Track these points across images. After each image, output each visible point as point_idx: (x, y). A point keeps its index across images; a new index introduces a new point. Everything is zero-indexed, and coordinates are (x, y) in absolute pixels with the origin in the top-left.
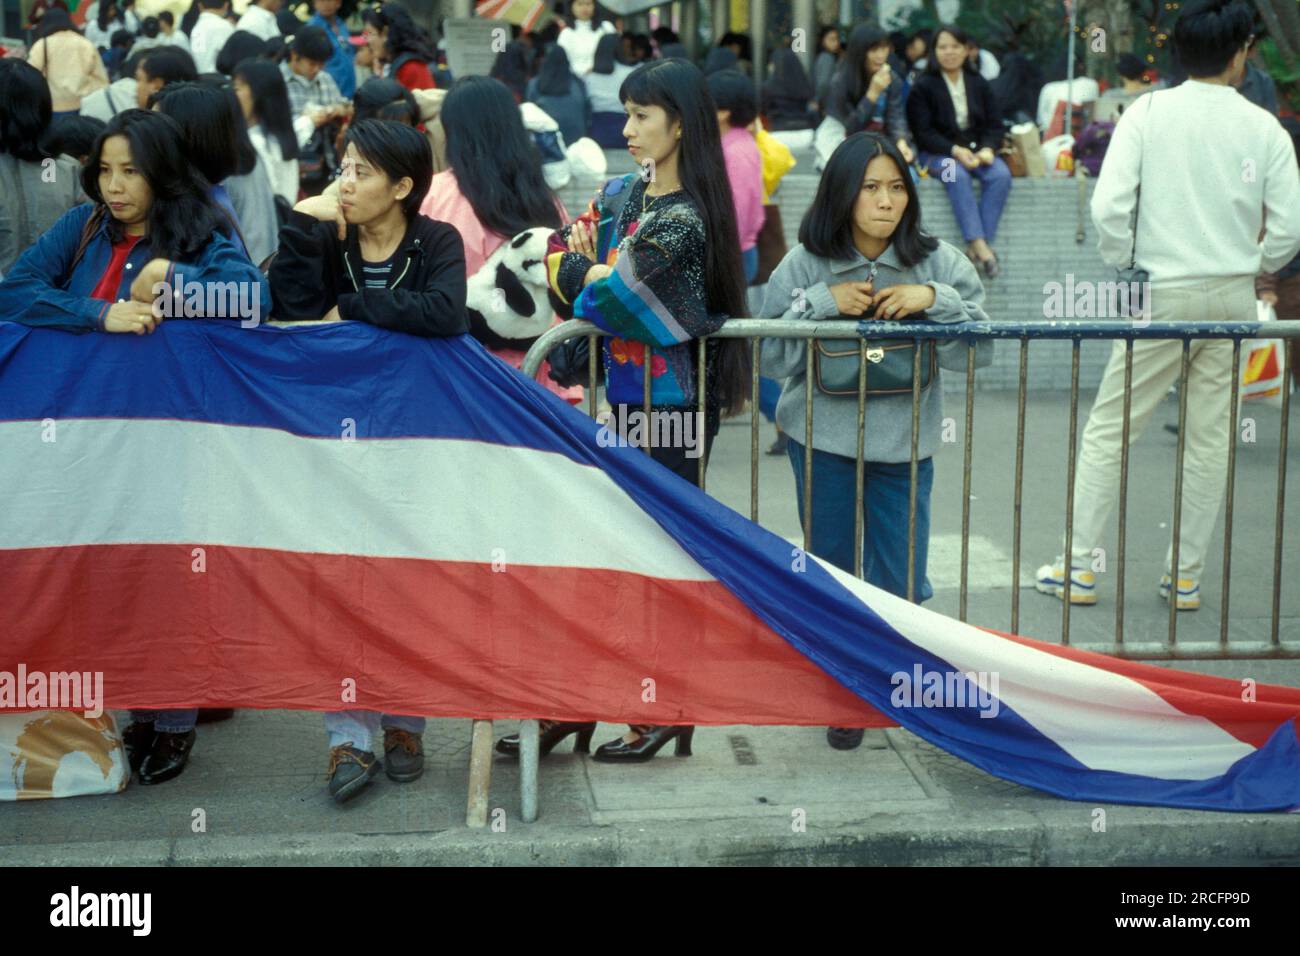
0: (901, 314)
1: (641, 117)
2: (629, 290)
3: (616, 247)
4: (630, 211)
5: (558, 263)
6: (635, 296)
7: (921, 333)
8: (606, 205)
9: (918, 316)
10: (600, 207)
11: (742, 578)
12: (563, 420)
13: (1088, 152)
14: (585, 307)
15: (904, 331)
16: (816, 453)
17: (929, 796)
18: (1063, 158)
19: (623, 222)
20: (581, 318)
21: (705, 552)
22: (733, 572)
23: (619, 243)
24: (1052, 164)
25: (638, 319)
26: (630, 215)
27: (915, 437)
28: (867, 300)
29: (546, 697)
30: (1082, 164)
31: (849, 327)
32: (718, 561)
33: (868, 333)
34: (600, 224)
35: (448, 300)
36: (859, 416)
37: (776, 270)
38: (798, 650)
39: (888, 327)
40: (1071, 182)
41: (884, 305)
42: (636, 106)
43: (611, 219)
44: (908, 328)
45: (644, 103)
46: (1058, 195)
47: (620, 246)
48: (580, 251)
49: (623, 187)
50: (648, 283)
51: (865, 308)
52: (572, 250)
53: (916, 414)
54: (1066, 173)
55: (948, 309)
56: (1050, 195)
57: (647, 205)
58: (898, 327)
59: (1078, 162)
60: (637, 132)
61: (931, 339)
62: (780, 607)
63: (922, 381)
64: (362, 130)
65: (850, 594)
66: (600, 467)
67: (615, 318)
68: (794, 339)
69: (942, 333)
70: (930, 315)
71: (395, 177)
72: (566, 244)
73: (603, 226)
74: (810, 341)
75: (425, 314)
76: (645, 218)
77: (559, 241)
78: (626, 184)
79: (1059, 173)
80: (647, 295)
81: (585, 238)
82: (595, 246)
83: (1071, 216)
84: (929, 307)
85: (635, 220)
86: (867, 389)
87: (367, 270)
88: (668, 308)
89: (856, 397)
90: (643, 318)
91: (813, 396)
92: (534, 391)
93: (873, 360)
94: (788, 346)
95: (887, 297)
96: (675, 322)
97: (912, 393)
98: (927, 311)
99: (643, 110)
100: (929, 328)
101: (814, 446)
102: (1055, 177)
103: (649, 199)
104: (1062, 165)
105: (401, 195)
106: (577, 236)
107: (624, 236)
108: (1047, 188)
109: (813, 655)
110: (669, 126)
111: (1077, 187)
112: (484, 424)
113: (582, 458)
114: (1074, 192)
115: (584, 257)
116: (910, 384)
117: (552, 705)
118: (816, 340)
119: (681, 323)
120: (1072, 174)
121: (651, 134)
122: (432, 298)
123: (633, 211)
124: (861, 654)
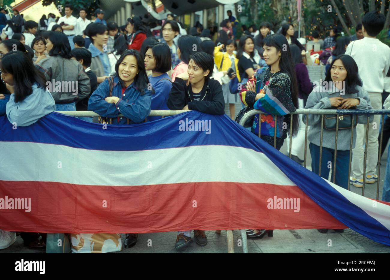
0: (350, 107)
1: (268, 50)
2: (271, 100)
3: (262, 88)
4: (266, 78)
5: (245, 94)
6: (273, 102)
7: (355, 113)
8: (258, 77)
9: (354, 108)
10: (256, 77)
11: (303, 185)
12: (253, 139)
13: (323, 58)
14: (258, 106)
15: (350, 112)
16: (323, 148)
17: (357, 248)
18: (317, 60)
19: (264, 81)
20: (256, 109)
21: (293, 178)
22: (301, 183)
23: (263, 87)
24: (314, 62)
25: (274, 108)
26: (266, 79)
27: (351, 143)
28: (340, 102)
29: (248, 222)
30: (322, 62)
31: (334, 111)
32: (297, 180)
33: (340, 113)
34: (256, 82)
35: (221, 104)
36: (336, 137)
37: (311, 93)
38: (320, 206)
39: (346, 111)
40: (319, 66)
41: (345, 104)
42: (267, 47)
43: (260, 81)
44: (351, 111)
45: (270, 46)
46: (316, 70)
47: (264, 88)
48: (251, 90)
49: (263, 71)
50: (277, 97)
51: (339, 104)
52: (248, 90)
53: (352, 136)
54: (317, 64)
55: (363, 106)
56: (313, 70)
57: (271, 77)
58: (348, 111)
59: (320, 61)
60: (267, 54)
61: (357, 114)
62: (314, 193)
63: (354, 125)
64: (195, 56)
65: (334, 189)
66: (263, 153)
67: (268, 109)
68: (317, 115)
69: (361, 113)
70: (357, 107)
71: (205, 70)
72: (246, 88)
73: (257, 83)
74: (323, 115)
75: (215, 108)
76: (271, 80)
77: (244, 88)
78: (264, 70)
79: (315, 64)
80: (277, 101)
81: (252, 86)
82: (255, 88)
83: (319, 76)
84: (358, 105)
85: (268, 80)
86: (339, 128)
87: (194, 95)
88: (283, 104)
89: (335, 130)
90: (276, 108)
91: (323, 131)
92: (245, 131)
93: (341, 119)
94: (315, 117)
95: (346, 101)
96: (286, 108)
97: (351, 128)
98: (357, 106)
99: (269, 48)
100: (357, 112)
101: (323, 146)
102: (314, 65)
103: (272, 74)
104: (316, 62)
105: (206, 75)
106: (249, 86)
107: (265, 85)
108: (313, 68)
109: (324, 207)
110: (277, 53)
111: (321, 68)
112: (231, 140)
113: (258, 150)
114: (320, 69)
115: (253, 92)
116: (351, 126)
117: (249, 225)
118: (324, 115)
119: (287, 109)
120: (319, 64)
121: (272, 55)
122: (216, 103)
123: (267, 78)
124: (337, 207)
